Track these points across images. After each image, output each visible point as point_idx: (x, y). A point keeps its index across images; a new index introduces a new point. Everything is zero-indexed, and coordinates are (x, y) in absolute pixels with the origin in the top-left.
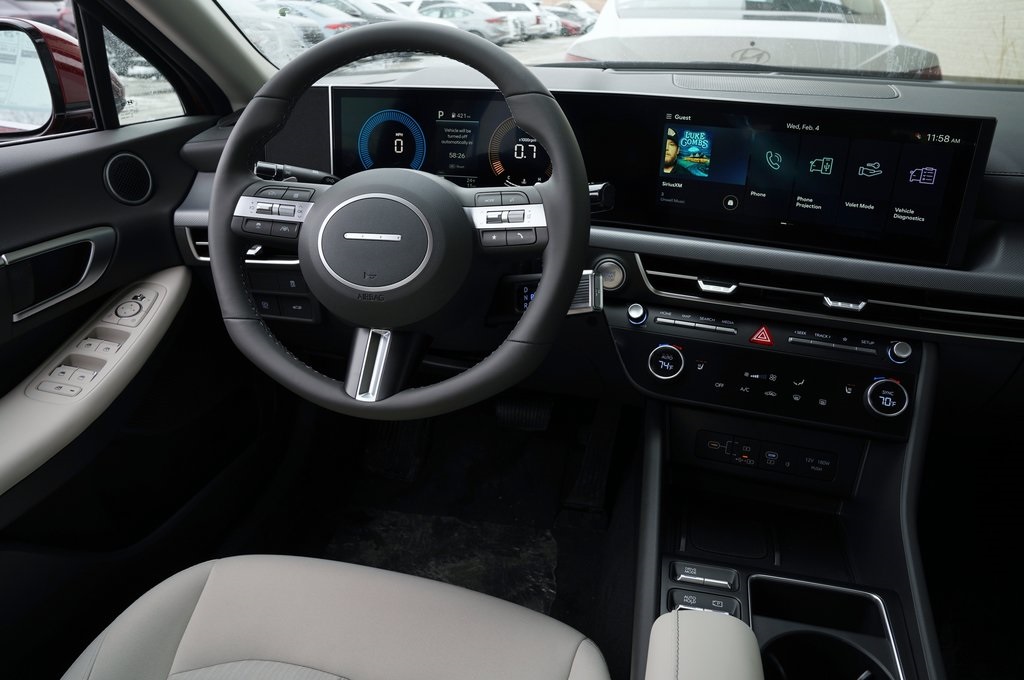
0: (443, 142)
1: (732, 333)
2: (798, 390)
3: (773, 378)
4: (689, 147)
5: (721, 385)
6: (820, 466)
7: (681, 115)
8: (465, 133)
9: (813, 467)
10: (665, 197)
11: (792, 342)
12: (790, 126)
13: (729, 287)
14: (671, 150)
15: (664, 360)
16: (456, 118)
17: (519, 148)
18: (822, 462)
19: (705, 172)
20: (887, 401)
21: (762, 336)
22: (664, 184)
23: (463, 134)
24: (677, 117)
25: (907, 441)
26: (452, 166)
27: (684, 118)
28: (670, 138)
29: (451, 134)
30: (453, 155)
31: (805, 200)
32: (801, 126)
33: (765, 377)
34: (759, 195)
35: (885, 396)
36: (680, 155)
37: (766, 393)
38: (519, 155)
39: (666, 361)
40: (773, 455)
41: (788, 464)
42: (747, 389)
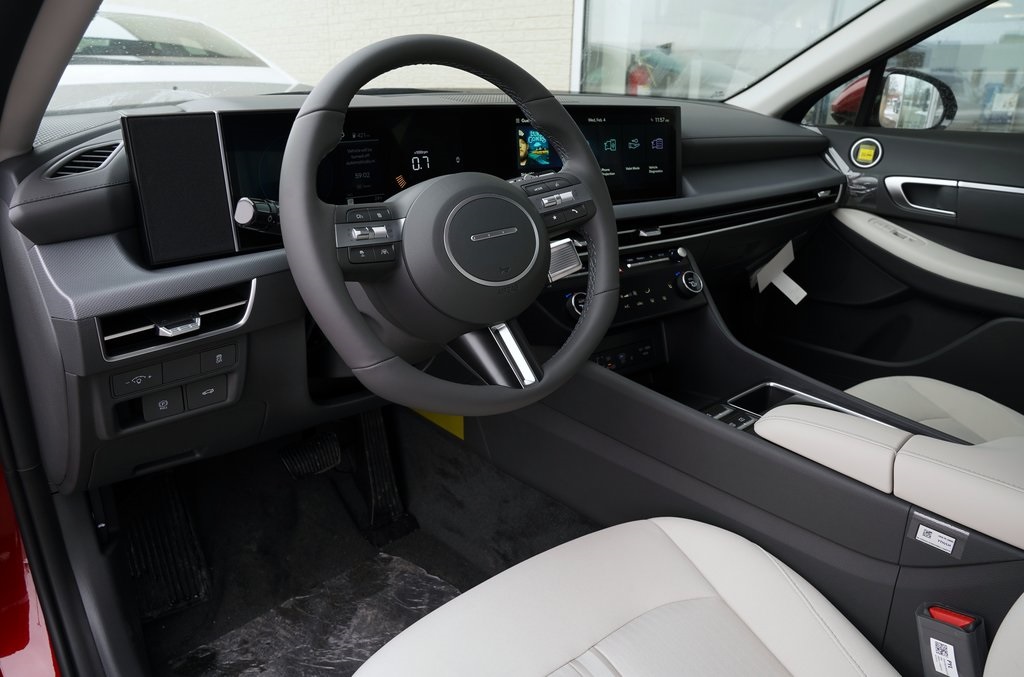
0: (348, 163)
2: (650, 296)
3: (635, 293)
4: (534, 143)
6: (647, 351)
7: (525, 119)
8: (367, 153)
11: (630, 267)
12: (590, 120)
14: (523, 147)
16: (357, 138)
17: (416, 160)
18: (647, 347)
19: (547, 160)
22: (522, 175)
23: (365, 153)
24: (523, 121)
25: (707, 303)
26: (359, 187)
27: (527, 121)
28: (521, 137)
29: (354, 154)
30: (358, 176)
31: (606, 170)
32: (596, 120)
33: (631, 294)
36: (529, 150)
37: (638, 304)
38: (416, 167)
39: (583, 304)
40: (622, 356)
41: (632, 358)
42: (628, 306)
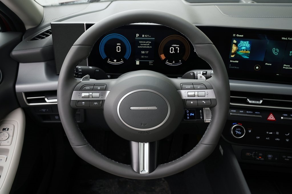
0: (139, 47)
1: (260, 117)
3: (277, 133)
4: (242, 47)
5: (258, 138)
6: (288, 158)
7: (239, 35)
8: (149, 43)
9: (285, 159)
10: (231, 66)
11: (283, 119)
12: (283, 38)
13: (260, 101)
14: (234, 48)
15: (237, 131)
16: (144, 37)
17: (172, 49)
18: (289, 157)
19: (248, 56)
21: (271, 117)
22: (231, 61)
23: (147, 43)
24: (238, 35)
26: (143, 57)
27: (240, 36)
28: (234, 43)
29: (142, 43)
30: (143, 52)
31: (287, 66)
32: (288, 39)
33: (274, 133)
34: (269, 64)
36: (238, 50)
37: (276, 139)
38: (172, 51)
39: (238, 131)
40: (270, 156)
41: (276, 159)
42: (268, 138)
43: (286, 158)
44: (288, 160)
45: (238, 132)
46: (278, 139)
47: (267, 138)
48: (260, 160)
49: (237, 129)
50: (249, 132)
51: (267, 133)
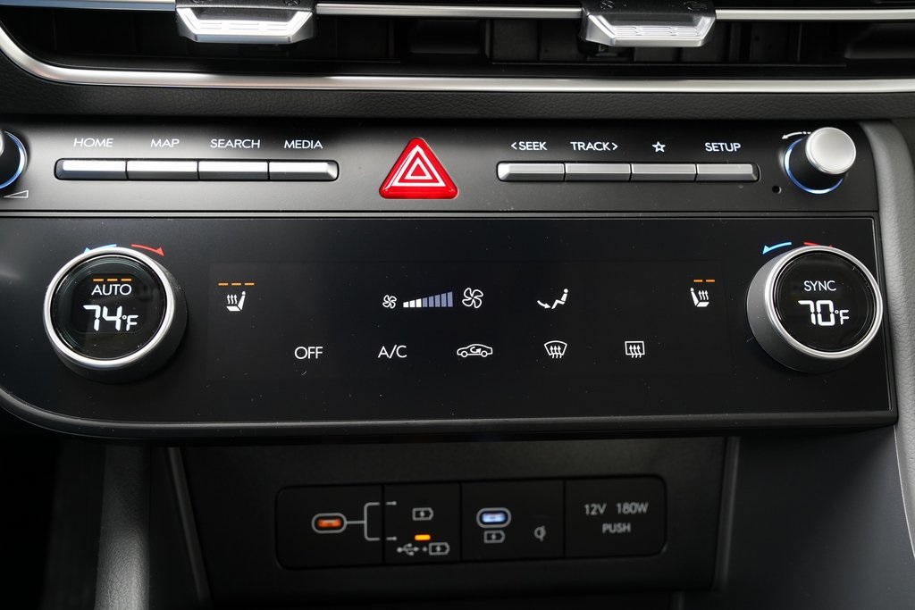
1: (322, 176)
2: (554, 325)
5: (313, 352)
6: (624, 518)
9: (606, 527)
11: (513, 179)
13: (285, 16)
15: (99, 300)
18: (627, 508)
20: (823, 312)
25: (894, 421)
33: (445, 300)
35: (815, 296)
37: (462, 353)
39: (113, 303)
40: (499, 518)
41: (541, 533)
42: (396, 349)
43: (612, 516)
44: (626, 528)
45: (112, 312)
46: (478, 351)
47: (383, 352)
48: (422, 559)
49: (97, 290)
50: (231, 309)
51: (389, 302)
